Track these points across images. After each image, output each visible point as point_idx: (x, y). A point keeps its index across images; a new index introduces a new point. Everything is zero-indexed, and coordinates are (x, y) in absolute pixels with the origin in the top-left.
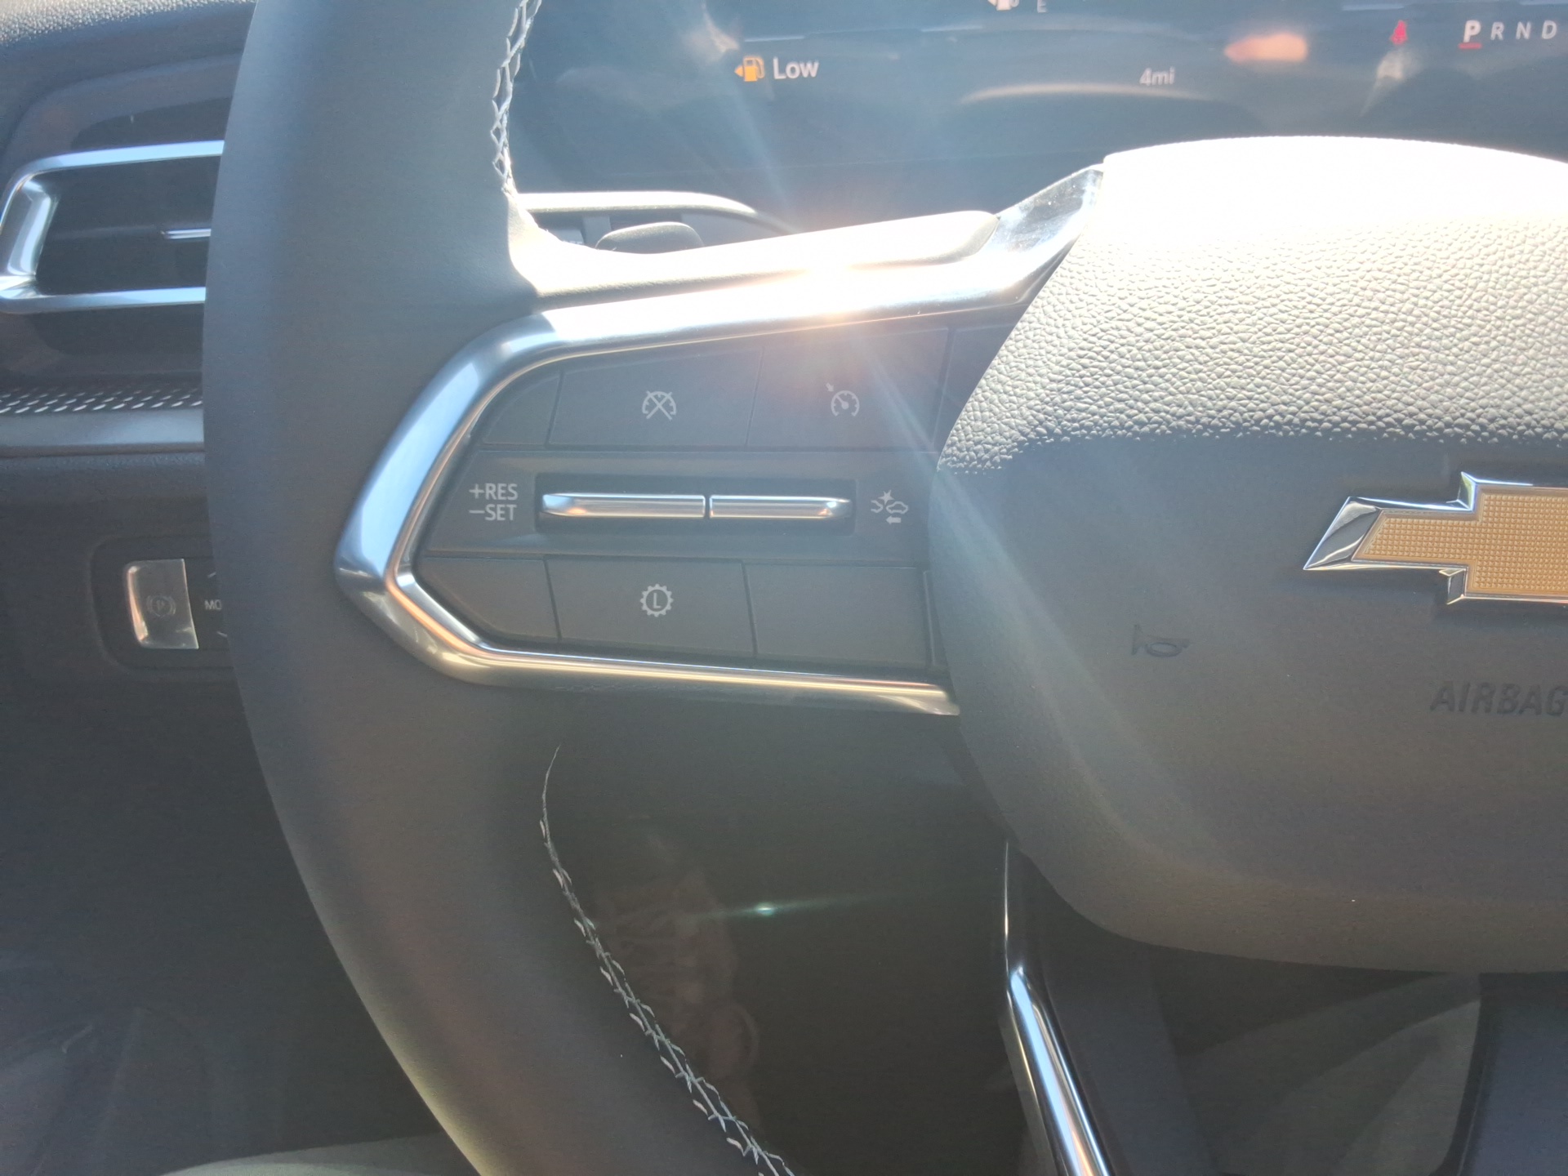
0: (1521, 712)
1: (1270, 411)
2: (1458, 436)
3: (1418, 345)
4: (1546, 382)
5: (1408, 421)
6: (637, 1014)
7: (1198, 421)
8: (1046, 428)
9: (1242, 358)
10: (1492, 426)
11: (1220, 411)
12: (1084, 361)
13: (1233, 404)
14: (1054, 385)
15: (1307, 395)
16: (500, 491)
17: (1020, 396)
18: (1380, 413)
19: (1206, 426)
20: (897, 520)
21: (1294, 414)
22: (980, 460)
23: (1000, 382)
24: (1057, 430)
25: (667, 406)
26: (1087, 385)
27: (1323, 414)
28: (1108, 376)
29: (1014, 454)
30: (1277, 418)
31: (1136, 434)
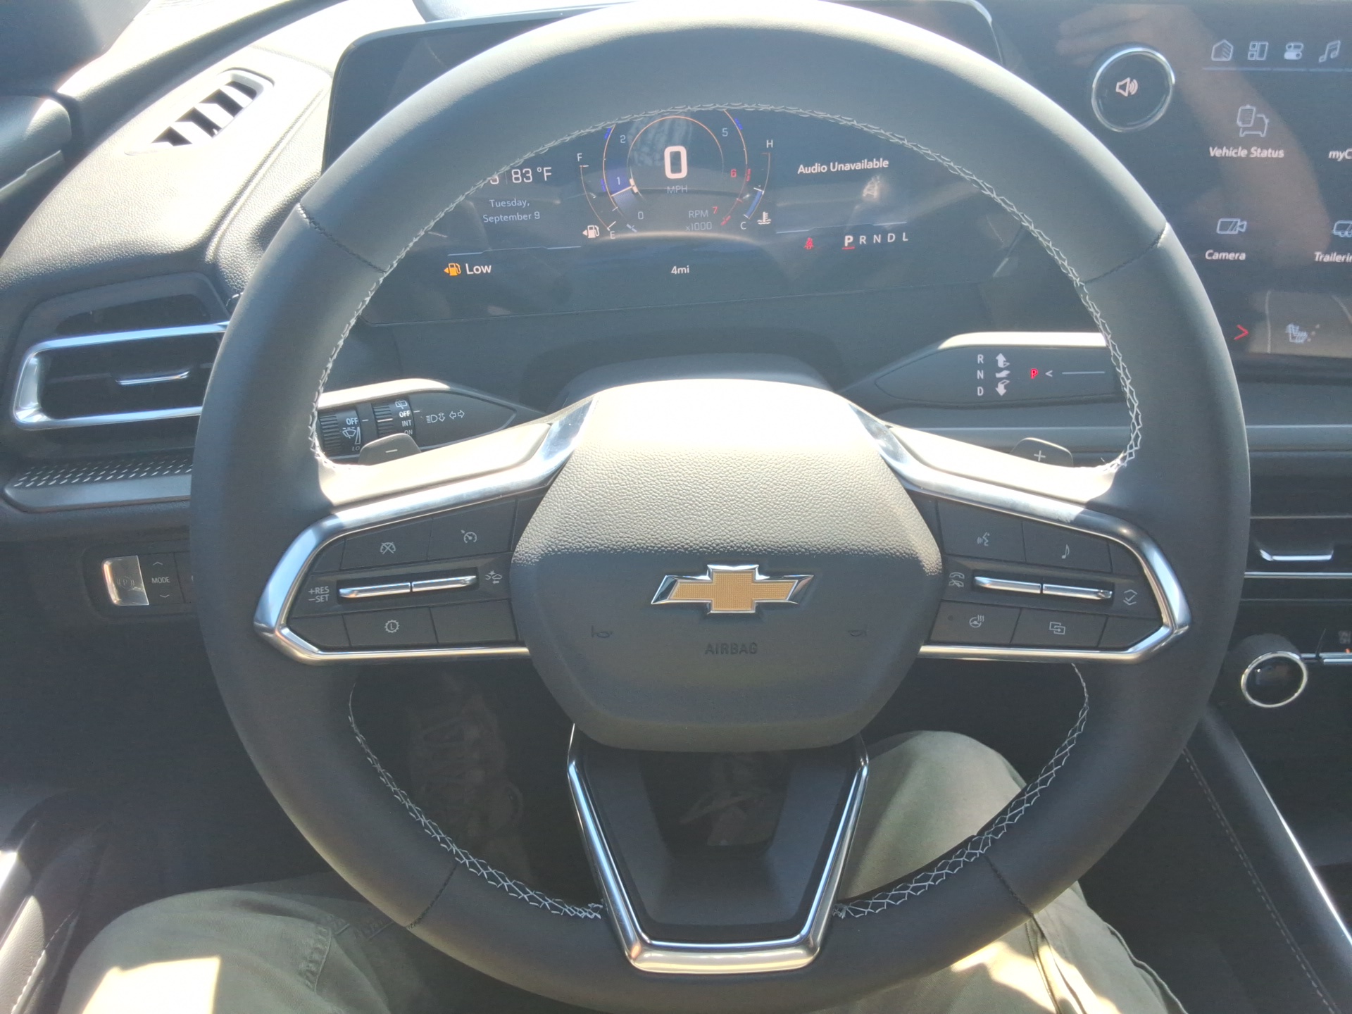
0: (740, 653)
1: (636, 543)
2: (705, 552)
3: (692, 514)
4: (741, 528)
5: (686, 546)
6: (398, 795)
7: (608, 547)
8: (552, 548)
9: (626, 520)
10: (717, 548)
11: (617, 543)
12: (567, 519)
13: (622, 539)
14: (555, 530)
15: (650, 536)
16: (322, 590)
17: (542, 533)
18: (676, 543)
19: (612, 549)
20: (498, 582)
21: (644, 544)
22: (527, 561)
23: (536, 525)
24: (556, 550)
25: (391, 548)
26: (568, 530)
27: (655, 544)
28: (576, 526)
29: (540, 560)
30: (638, 545)
31: (586, 552)
